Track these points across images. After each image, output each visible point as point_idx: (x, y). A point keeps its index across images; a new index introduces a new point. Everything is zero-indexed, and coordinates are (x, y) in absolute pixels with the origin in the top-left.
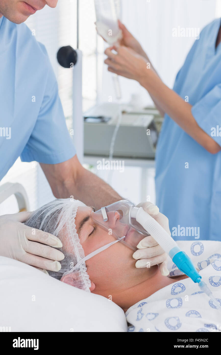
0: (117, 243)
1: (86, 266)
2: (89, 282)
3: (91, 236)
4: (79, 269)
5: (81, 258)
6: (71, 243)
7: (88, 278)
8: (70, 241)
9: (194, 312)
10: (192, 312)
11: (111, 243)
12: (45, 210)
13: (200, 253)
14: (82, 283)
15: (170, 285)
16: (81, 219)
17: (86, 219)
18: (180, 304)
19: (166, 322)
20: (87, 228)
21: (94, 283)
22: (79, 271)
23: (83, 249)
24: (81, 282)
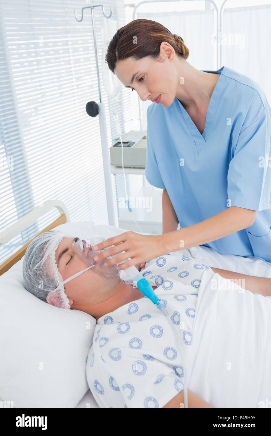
0: (89, 269)
1: (65, 288)
2: (68, 299)
3: (68, 265)
4: (60, 290)
5: (61, 282)
6: (53, 270)
7: (66, 297)
8: (52, 269)
9: (137, 339)
10: (135, 340)
11: (84, 270)
12: (37, 242)
13: (163, 265)
14: (63, 300)
15: (128, 304)
16: (60, 251)
17: (65, 251)
18: (128, 330)
19: (110, 353)
20: (65, 258)
21: (72, 299)
22: (60, 292)
23: (61, 275)
24: (61, 299)
